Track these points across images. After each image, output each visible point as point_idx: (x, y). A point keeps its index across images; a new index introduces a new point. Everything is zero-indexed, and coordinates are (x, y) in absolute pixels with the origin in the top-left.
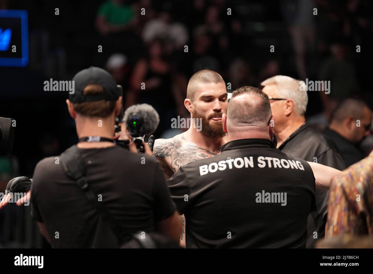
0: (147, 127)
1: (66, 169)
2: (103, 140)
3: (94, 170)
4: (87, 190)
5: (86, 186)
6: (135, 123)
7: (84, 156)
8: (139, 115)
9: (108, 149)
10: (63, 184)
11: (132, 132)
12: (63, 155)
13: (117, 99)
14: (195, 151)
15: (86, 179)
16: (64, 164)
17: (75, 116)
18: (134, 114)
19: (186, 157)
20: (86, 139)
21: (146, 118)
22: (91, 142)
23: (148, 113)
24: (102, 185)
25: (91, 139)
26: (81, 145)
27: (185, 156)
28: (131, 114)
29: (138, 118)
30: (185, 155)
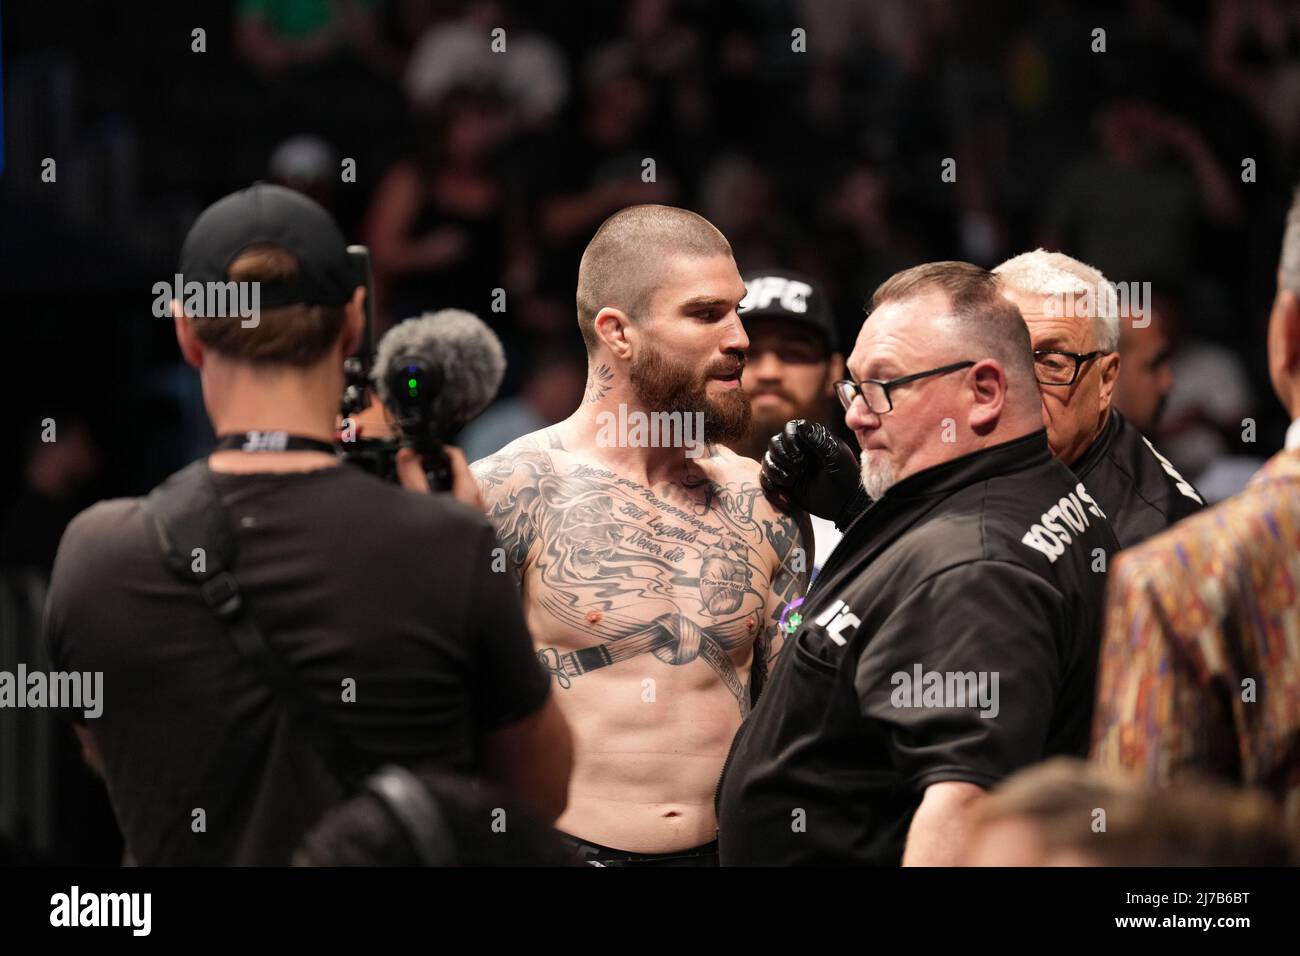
0: (458, 398)
1: (165, 545)
2: (297, 443)
3: (262, 549)
4: (236, 618)
5: (232, 605)
6: (412, 383)
7: (228, 499)
8: (428, 356)
9: (315, 475)
10: (157, 598)
11: (405, 415)
12: (157, 495)
13: (349, 297)
14: (607, 493)
15: (232, 581)
16: (159, 528)
17: (199, 357)
18: (411, 352)
19: (581, 521)
20: (238, 441)
21: (453, 367)
22: (257, 451)
23: (458, 347)
24: (291, 601)
25: (254, 440)
26: (222, 462)
27: (578, 517)
28: (401, 351)
29: (422, 366)
30: (577, 512)
